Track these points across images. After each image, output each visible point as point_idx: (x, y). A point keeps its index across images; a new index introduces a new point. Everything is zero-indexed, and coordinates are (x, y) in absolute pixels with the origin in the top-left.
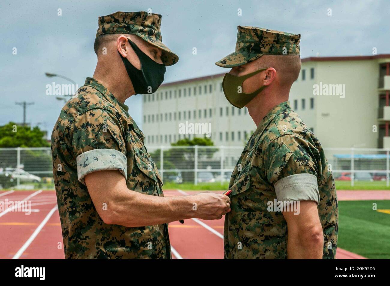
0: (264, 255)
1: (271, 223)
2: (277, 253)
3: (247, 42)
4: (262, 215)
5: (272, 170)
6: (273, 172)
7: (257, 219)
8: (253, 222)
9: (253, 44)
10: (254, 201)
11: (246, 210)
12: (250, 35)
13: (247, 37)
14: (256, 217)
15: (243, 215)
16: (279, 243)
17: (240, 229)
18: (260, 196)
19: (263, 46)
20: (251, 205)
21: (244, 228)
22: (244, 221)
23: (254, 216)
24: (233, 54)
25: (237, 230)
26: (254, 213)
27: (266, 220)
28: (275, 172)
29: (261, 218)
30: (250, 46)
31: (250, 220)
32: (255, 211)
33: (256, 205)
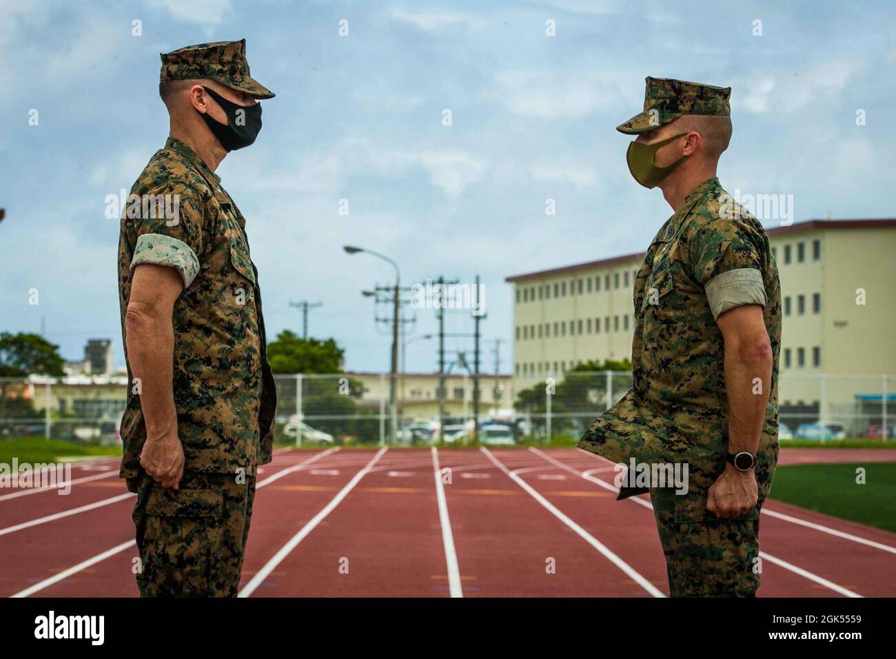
0: (690, 380)
1: (700, 338)
2: (707, 377)
3: (660, 98)
4: (686, 328)
5: (702, 266)
6: (704, 268)
7: (679, 334)
8: (674, 338)
9: (668, 101)
10: (676, 308)
11: (664, 322)
12: (664, 88)
13: (659, 91)
14: (678, 331)
15: (660, 329)
16: (709, 363)
17: (659, 349)
18: (685, 301)
19: (682, 102)
20: (671, 314)
21: (664, 347)
22: (662, 336)
23: (675, 329)
24: (641, 114)
25: (654, 350)
26: (674, 325)
28: (707, 267)
29: (685, 332)
30: (665, 103)
31: (671, 335)
32: (676, 323)
33: (679, 313)
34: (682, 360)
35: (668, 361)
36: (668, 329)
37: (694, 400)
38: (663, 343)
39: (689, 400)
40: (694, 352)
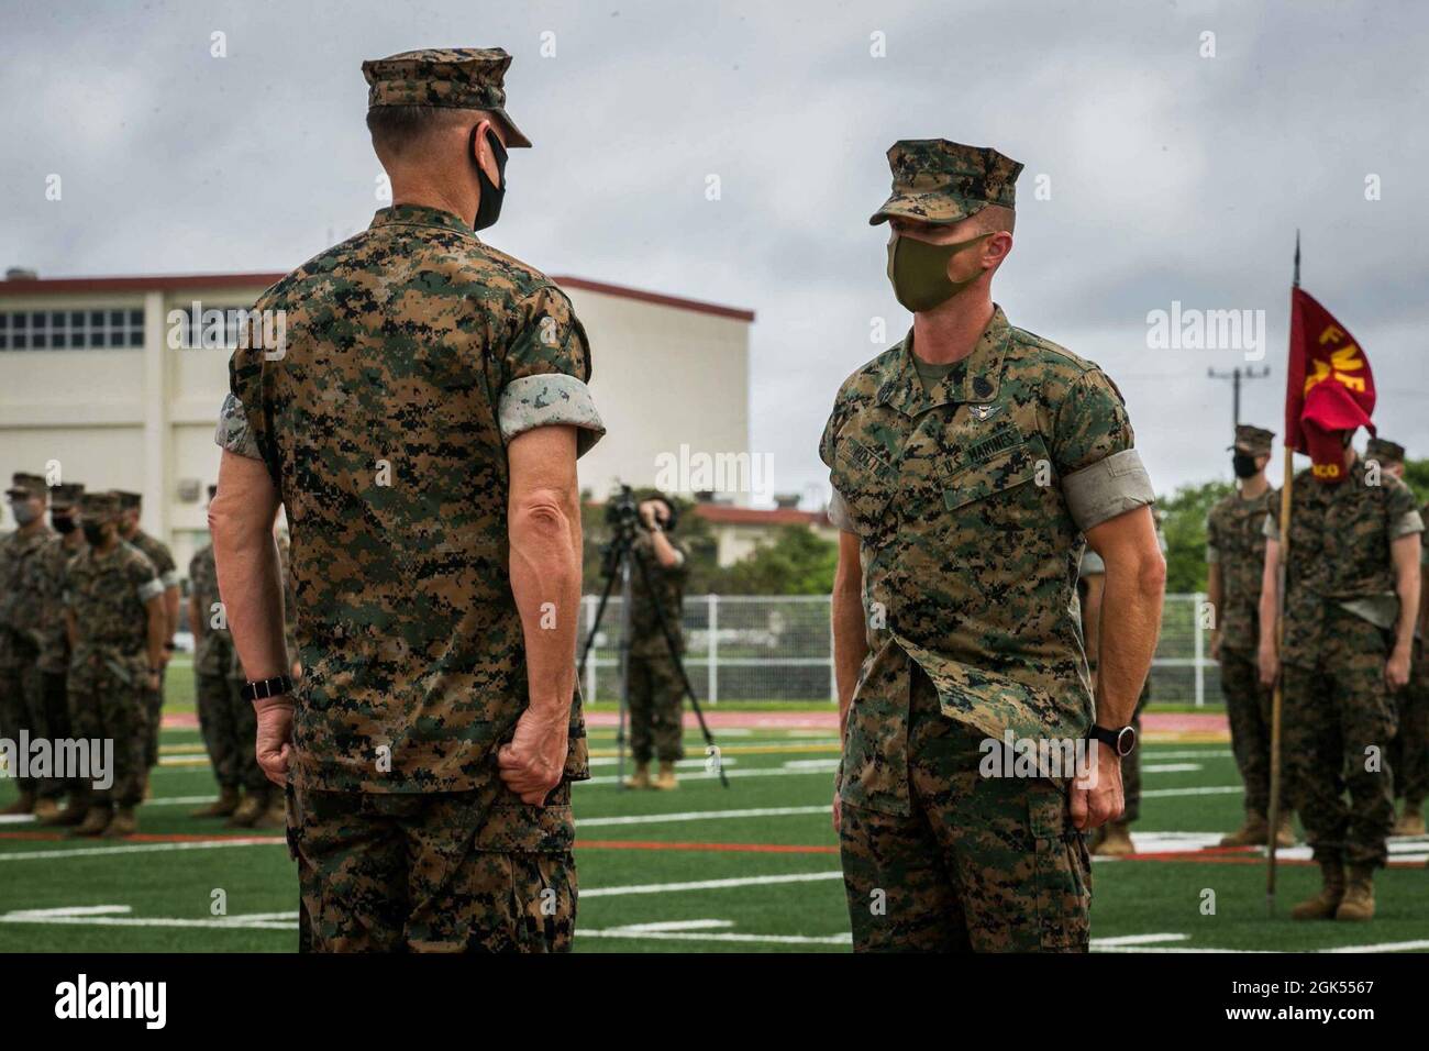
0: (1038, 618)
1: (1052, 552)
2: (1058, 611)
4: (1035, 538)
5: (1086, 441)
6: (1090, 445)
7: (1026, 546)
8: (1020, 552)
10: (1024, 507)
11: (999, 527)
14: (1024, 542)
15: (994, 539)
17: (989, 568)
20: (1017, 515)
21: (1000, 566)
22: (999, 550)
23: (1020, 539)
25: (977, 571)
26: (1018, 533)
27: (1042, 545)
28: (1096, 444)
29: (1035, 543)
31: (1013, 547)
32: (1023, 530)
33: (1028, 514)
34: (1028, 586)
35: (1005, 587)
36: (1008, 538)
37: (1040, 649)
38: (999, 560)
39: (1032, 647)
40: (1041, 574)
